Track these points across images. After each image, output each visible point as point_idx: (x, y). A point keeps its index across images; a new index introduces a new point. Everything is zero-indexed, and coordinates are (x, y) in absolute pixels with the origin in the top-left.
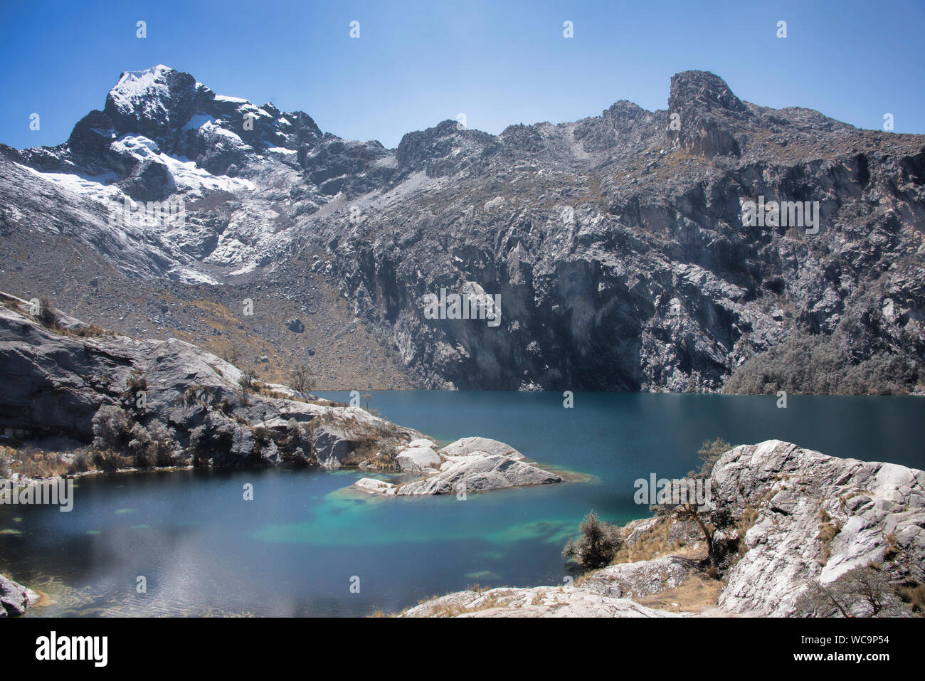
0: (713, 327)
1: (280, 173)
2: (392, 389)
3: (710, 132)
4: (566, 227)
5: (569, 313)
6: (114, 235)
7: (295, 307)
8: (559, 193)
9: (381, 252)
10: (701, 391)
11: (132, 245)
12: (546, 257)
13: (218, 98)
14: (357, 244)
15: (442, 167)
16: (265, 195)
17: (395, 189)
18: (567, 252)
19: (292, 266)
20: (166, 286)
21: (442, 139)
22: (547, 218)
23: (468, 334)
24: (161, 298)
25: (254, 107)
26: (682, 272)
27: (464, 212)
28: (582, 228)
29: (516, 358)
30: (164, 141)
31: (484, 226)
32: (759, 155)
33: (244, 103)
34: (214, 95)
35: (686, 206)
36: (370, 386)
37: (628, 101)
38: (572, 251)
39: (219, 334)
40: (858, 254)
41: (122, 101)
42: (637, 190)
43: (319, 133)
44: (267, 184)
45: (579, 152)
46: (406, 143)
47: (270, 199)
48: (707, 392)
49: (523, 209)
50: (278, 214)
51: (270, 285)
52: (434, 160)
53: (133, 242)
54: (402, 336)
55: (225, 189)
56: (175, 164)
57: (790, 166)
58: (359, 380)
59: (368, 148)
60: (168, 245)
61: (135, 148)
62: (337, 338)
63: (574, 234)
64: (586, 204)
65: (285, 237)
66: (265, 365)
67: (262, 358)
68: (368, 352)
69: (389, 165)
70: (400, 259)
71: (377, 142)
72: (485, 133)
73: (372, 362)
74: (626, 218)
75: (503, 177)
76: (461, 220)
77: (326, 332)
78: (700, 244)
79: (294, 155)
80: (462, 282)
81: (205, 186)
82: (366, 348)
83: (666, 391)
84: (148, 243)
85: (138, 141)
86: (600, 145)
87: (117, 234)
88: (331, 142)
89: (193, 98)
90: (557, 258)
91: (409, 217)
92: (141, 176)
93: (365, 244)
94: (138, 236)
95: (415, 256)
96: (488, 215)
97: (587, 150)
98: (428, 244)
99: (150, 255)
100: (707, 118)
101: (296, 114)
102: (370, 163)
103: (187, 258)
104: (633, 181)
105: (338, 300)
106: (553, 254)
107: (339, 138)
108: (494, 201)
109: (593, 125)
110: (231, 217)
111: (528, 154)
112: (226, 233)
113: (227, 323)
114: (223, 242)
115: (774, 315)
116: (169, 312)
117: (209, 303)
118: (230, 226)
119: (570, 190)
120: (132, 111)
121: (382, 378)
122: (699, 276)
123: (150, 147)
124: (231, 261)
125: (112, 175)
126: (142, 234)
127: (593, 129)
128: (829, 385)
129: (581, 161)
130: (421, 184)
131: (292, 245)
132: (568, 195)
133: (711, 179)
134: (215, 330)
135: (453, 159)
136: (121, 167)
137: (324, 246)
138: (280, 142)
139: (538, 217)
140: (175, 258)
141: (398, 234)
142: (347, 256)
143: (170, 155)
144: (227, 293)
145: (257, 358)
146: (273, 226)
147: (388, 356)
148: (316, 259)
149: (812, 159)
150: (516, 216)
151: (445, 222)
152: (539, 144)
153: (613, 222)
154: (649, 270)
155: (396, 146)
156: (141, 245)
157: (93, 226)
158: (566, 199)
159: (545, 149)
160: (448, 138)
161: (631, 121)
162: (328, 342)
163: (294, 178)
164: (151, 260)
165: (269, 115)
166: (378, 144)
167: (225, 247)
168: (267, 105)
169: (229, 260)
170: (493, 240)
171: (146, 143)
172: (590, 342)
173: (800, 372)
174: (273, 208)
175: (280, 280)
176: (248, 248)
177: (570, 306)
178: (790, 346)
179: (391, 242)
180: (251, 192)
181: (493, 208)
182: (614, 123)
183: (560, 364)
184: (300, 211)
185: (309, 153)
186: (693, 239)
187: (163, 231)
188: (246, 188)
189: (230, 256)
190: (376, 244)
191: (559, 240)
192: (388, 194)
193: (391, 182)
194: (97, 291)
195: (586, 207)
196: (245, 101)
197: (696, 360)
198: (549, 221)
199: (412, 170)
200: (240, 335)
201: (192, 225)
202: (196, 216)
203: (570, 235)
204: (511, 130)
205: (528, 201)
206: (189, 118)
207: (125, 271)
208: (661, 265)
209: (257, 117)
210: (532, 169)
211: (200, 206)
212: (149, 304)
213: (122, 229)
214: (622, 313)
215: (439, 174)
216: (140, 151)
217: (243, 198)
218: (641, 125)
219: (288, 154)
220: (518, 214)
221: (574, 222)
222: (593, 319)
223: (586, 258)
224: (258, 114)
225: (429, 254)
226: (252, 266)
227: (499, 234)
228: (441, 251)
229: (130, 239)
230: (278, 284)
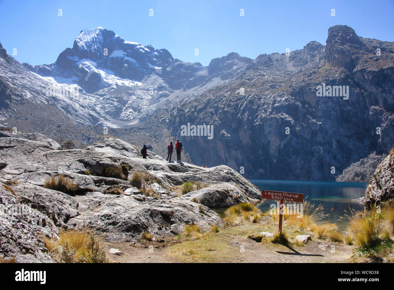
0: (335, 149)
1: (154, 78)
3: (340, 56)
4: (269, 102)
5: (269, 142)
6: (73, 105)
7: (150, 139)
8: (269, 86)
9: (188, 114)
11: (81, 110)
12: (259, 116)
13: (126, 42)
14: (179, 110)
15: (228, 75)
16: (146, 88)
17: (205, 86)
18: (268, 114)
19: (151, 120)
20: (92, 128)
21: (229, 62)
22: (261, 98)
23: (224, 152)
24: (89, 133)
25: (142, 46)
26: (321, 123)
27: (225, 95)
28: (277, 102)
29: (245, 163)
30: (100, 62)
31: (234, 102)
32: (363, 66)
33: (138, 45)
34: (124, 41)
37: (315, 41)
38: (271, 113)
41: (81, 44)
42: (303, 84)
43: (172, 58)
44: (147, 83)
45: (291, 67)
46: (212, 63)
47: (148, 90)
49: (252, 94)
50: (151, 97)
51: (140, 129)
52: (224, 71)
53: (82, 109)
55: (127, 85)
56: (104, 74)
57: (376, 70)
59: (194, 66)
60: (99, 111)
61: (87, 66)
64: (280, 91)
65: (153, 107)
69: (204, 74)
70: (196, 117)
71: (199, 63)
72: (249, 59)
74: (298, 97)
75: (248, 79)
76: (224, 99)
77: (162, 151)
78: (331, 109)
79: (161, 69)
81: (118, 83)
84: (89, 109)
85: (88, 63)
86: (300, 64)
87: (75, 105)
88: (177, 63)
89: (114, 43)
90: (264, 116)
91: (202, 98)
92: (88, 79)
93: (182, 110)
94: (85, 106)
95: (203, 116)
96: (236, 97)
97: (294, 66)
99: (90, 115)
100: (339, 49)
101: (162, 50)
102: (196, 73)
103: (108, 117)
104: (302, 80)
105: (170, 136)
106: (262, 115)
107: (182, 62)
109: (299, 54)
110: (129, 99)
111: (265, 68)
112: (127, 106)
114: (125, 110)
115: (365, 144)
116: (91, 140)
118: (129, 102)
119: (275, 85)
120: (86, 48)
123: (93, 65)
124: (128, 119)
125: (75, 78)
126: (87, 105)
127: (298, 55)
129: (290, 71)
130: (217, 83)
131: (156, 111)
132: (273, 87)
133: (338, 78)
135: (233, 71)
137: (168, 112)
138: (154, 64)
139: (257, 98)
140: (102, 117)
141: (196, 105)
142: (175, 116)
143: (103, 69)
144: (119, 132)
146: (149, 103)
148: (162, 117)
149: (388, 67)
150: (248, 97)
151: (217, 100)
152: (271, 63)
153: (291, 100)
154: (306, 122)
155: (208, 65)
156: (86, 110)
157: (64, 101)
158: (273, 89)
159: (274, 66)
160: (232, 61)
161: (316, 51)
163: (160, 81)
164: (90, 117)
165: (149, 51)
166: (199, 64)
167: (126, 112)
168: (149, 46)
170: (237, 108)
171: (91, 64)
172: (277, 156)
175: (145, 127)
176: (136, 113)
177: (269, 139)
178: (371, 159)
179: (193, 109)
180: (139, 87)
181: (238, 94)
182: (308, 52)
184: (161, 96)
185: (167, 69)
186: (328, 107)
187: (97, 104)
188: (137, 84)
189: (127, 117)
190: (187, 110)
191: (265, 108)
192: (202, 88)
193: (204, 82)
194: (60, 130)
195: (280, 93)
197: (326, 165)
198: (262, 100)
199: (213, 77)
201: (111, 102)
202: (114, 97)
203: (271, 106)
204: (261, 56)
205: (255, 90)
206: (113, 52)
207: (78, 122)
208: (312, 120)
209: (144, 52)
210: (263, 75)
211: (115, 93)
212: (82, 136)
213: (77, 103)
214: (293, 142)
215: (226, 79)
216: (88, 67)
217: (135, 90)
218: (320, 53)
219: (158, 69)
220: (249, 96)
221: (273, 100)
222: (280, 145)
223: (277, 117)
224: (144, 50)
225: (209, 115)
226: (137, 121)
227: (239, 106)
228: (214, 114)
229: (81, 107)
230: (144, 129)
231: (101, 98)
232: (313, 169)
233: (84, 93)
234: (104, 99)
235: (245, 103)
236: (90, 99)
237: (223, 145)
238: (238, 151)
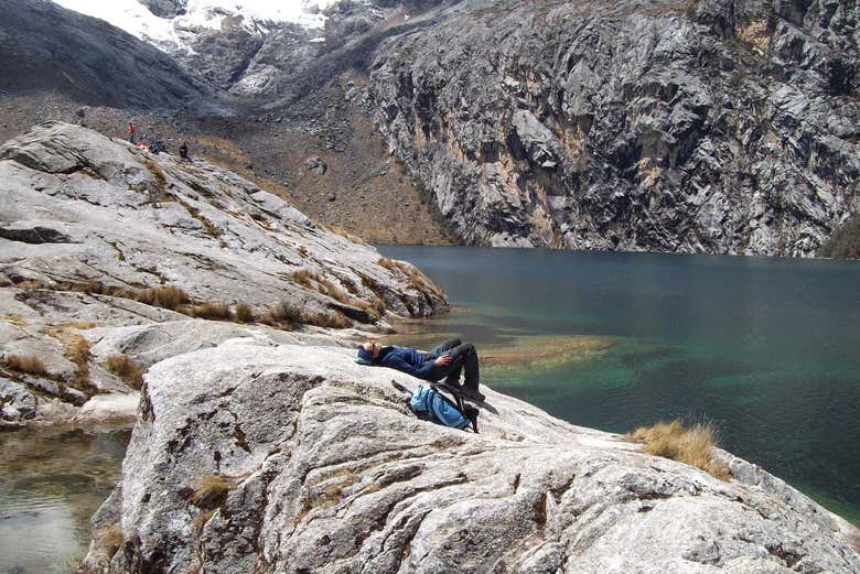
2: (420, 244)
4: (641, 41)
7: (319, 144)
9: (421, 75)
10: (791, 254)
11: (141, 71)
12: (614, 79)
14: (396, 65)
18: (638, 74)
22: (619, 30)
26: (780, 101)
27: (521, 22)
28: (661, 42)
31: (543, 40)
36: (395, 239)
38: (645, 71)
48: (798, 255)
49: (593, 18)
51: (293, 117)
53: (143, 68)
54: (441, 179)
58: (383, 231)
60: (187, 72)
63: (649, 50)
64: (671, 12)
68: (399, 199)
70: (443, 83)
73: (401, 211)
74: (718, 29)
76: (517, 33)
77: (352, 174)
80: (512, 111)
82: (397, 194)
83: (748, 253)
84: (161, 69)
87: (122, 59)
90: (625, 80)
93: (404, 65)
94: (149, 62)
95: (460, 79)
96: (550, 27)
98: (476, 64)
99: (163, 83)
105: (372, 136)
106: (621, 76)
108: (560, 9)
110: (265, 37)
112: (258, 56)
113: (233, 162)
114: (254, 68)
117: (215, 137)
118: (265, 47)
121: (411, 230)
122: (801, 106)
124: (264, 91)
126: (155, 59)
131: (336, 70)
139: (608, 29)
140: (197, 88)
141: (443, 52)
144: (239, 126)
147: (423, 203)
148: (351, 85)
150: (582, 28)
151: (498, 36)
153: (700, 35)
154: (740, 98)
156: (151, 72)
157: (94, 49)
162: (352, 187)
164: (164, 89)
167: (257, 74)
169: (261, 90)
170: (552, 59)
177: (639, 143)
179: (434, 63)
181: (557, 18)
184: (350, 29)
186: (798, 58)
187: (183, 55)
189: (263, 85)
190: (417, 65)
191: (630, 57)
195: (669, 16)
198: (621, 34)
201: (219, 47)
202: (224, 36)
203: (645, 51)
205: (600, 9)
208: (754, 91)
214: (701, 151)
220: (586, 25)
221: (651, 34)
223: (661, 81)
225: (477, 76)
226: (288, 97)
227: (560, 50)
229: (139, 64)
231: (194, 38)
235: (576, 42)
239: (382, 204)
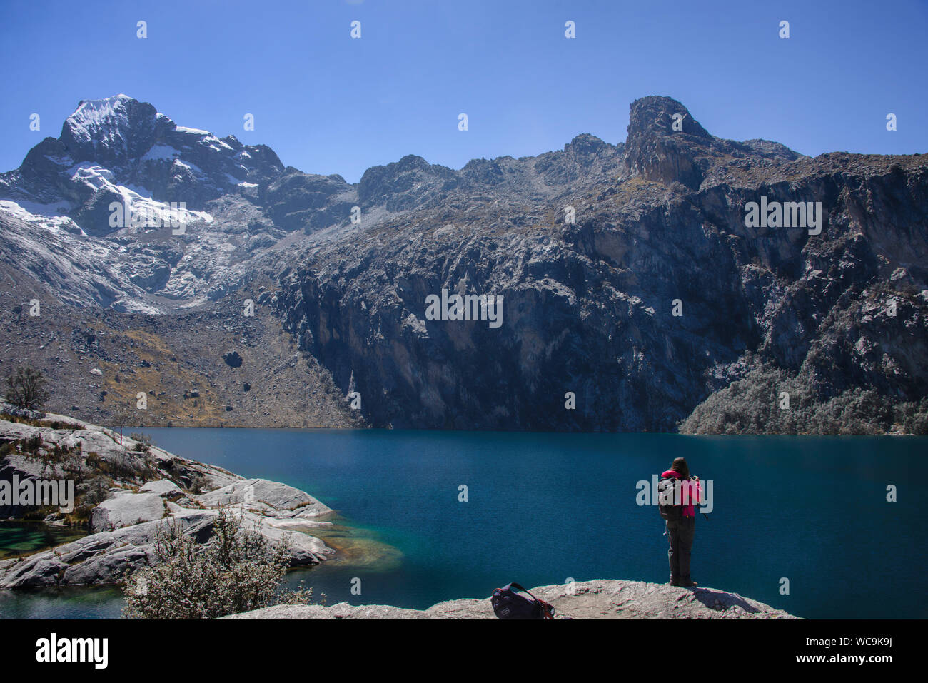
0: (671, 360)
1: (239, 206)
2: (328, 427)
3: (669, 156)
4: (517, 254)
5: (518, 346)
6: (57, 264)
7: (235, 340)
8: (511, 220)
9: (325, 282)
10: (657, 430)
11: (76, 274)
12: (495, 286)
13: (179, 129)
14: (302, 273)
15: (402, 202)
16: (222, 228)
17: (354, 223)
18: (516, 281)
20: (98, 314)
21: (403, 174)
22: (497, 246)
23: (412, 369)
24: (90, 326)
25: (216, 139)
26: (638, 302)
27: (412, 239)
28: (534, 255)
29: (461, 394)
30: (121, 170)
31: (432, 254)
32: (720, 179)
33: (206, 135)
34: (175, 126)
35: (642, 232)
36: (305, 423)
37: (589, 134)
38: (522, 280)
39: (148, 366)
40: (827, 282)
41: (78, 129)
42: (592, 216)
43: (281, 166)
44: (225, 217)
45: (539, 185)
46: (368, 177)
47: (227, 232)
49: (473, 236)
50: (235, 247)
51: (211, 316)
52: (394, 194)
53: (78, 271)
56: (131, 195)
57: (752, 189)
58: (295, 416)
59: (329, 182)
60: (117, 276)
61: (91, 177)
62: (276, 372)
63: (524, 262)
64: (538, 232)
65: (240, 269)
66: (194, 399)
67: (193, 391)
68: (308, 387)
69: (350, 199)
71: (338, 176)
72: (447, 168)
73: (310, 397)
74: (580, 245)
75: (458, 207)
76: (409, 248)
77: (265, 366)
78: (657, 272)
79: (255, 188)
80: (407, 313)
82: (305, 384)
84: (95, 272)
85: (93, 171)
86: (560, 179)
87: (61, 263)
88: (292, 176)
89: (153, 129)
90: (505, 286)
91: (356, 246)
92: (93, 206)
93: (310, 274)
94: (84, 266)
95: (360, 286)
96: (437, 243)
97: (547, 183)
98: (373, 273)
99: (97, 285)
100: (666, 141)
101: (258, 147)
102: (332, 198)
103: (137, 290)
104: (587, 207)
105: (281, 333)
106: (501, 283)
107: (301, 172)
108: (443, 229)
109: (554, 159)
110: (185, 250)
111: (487, 186)
112: (180, 265)
113: (158, 354)
114: (175, 274)
116: (96, 342)
117: (142, 333)
118: (185, 258)
119: (523, 218)
120: (89, 139)
121: (320, 415)
123: (105, 176)
124: (183, 294)
125: (65, 204)
126: (89, 263)
127: (555, 163)
128: (795, 423)
129: (541, 194)
130: (380, 218)
131: (246, 278)
132: (520, 223)
133: (669, 203)
134: (144, 361)
135: (414, 193)
136: (75, 195)
137: (275, 279)
138: (242, 176)
139: (487, 245)
140: (123, 289)
141: (344, 263)
142: (292, 287)
143: (127, 186)
144: (164, 323)
145: (187, 392)
146: (228, 259)
147: (329, 391)
148: (262, 290)
149: (776, 181)
150: (464, 244)
151: (392, 250)
152: (499, 176)
153: (566, 250)
154: (603, 300)
155: (358, 181)
156: (87, 274)
157: (35, 254)
158: (519, 226)
159: (505, 182)
160: (410, 173)
161: (593, 154)
162: (266, 377)
163: (255, 212)
164: (96, 290)
165: (231, 149)
166: (338, 178)
167: (177, 279)
168: (229, 137)
169: (180, 293)
170: (441, 269)
171: (101, 172)
172: (539, 377)
173: (765, 411)
174: (230, 241)
175: (223, 312)
176: (202, 281)
177: (519, 339)
178: (753, 382)
179: (337, 272)
180: (208, 224)
181: (441, 236)
182: (575, 156)
183: (507, 401)
184: (257, 245)
185: (270, 187)
186: (650, 268)
187: (114, 262)
188: (203, 220)
189: (181, 289)
190: (321, 274)
191: (508, 268)
192: (346, 228)
193: (351, 217)
195: (539, 235)
196: (206, 133)
198: (499, 249)
199: (371, 204)
200: (172, 367)
201: (145, 256)
202: (150, 247)
203: (520, 263)
204: (473, 163)
205: (478, 229)
206: (149, 149)
207: (67, 301)
208: (615, 295)
209: (218, 150)
210: (489, 200)
211: (154, 238)
212: (75, 333)
213: (67, 258)
214: (574, 346)
215: (400, 208)
216: (95, 180)
217: (200, 230)
218: (602, 158)
219: (249, 188)
220: (467, 242)
221: (525, 249)
222: (544, 352)
223: (536, 287)
224: (219, 147)
225: (375, 284)
226: (204, 299)
227: (446, 263)
228: (387, 281)
229: (75, 268)
230: (221, 316)
231: (123, 249)
232: (622, 406)
233: (84, 237)
234: (128, 250)
235: (460, 256)
236: (96, 251)
237: (409, 351)
238: (444, 367)
239: (293, 392)
